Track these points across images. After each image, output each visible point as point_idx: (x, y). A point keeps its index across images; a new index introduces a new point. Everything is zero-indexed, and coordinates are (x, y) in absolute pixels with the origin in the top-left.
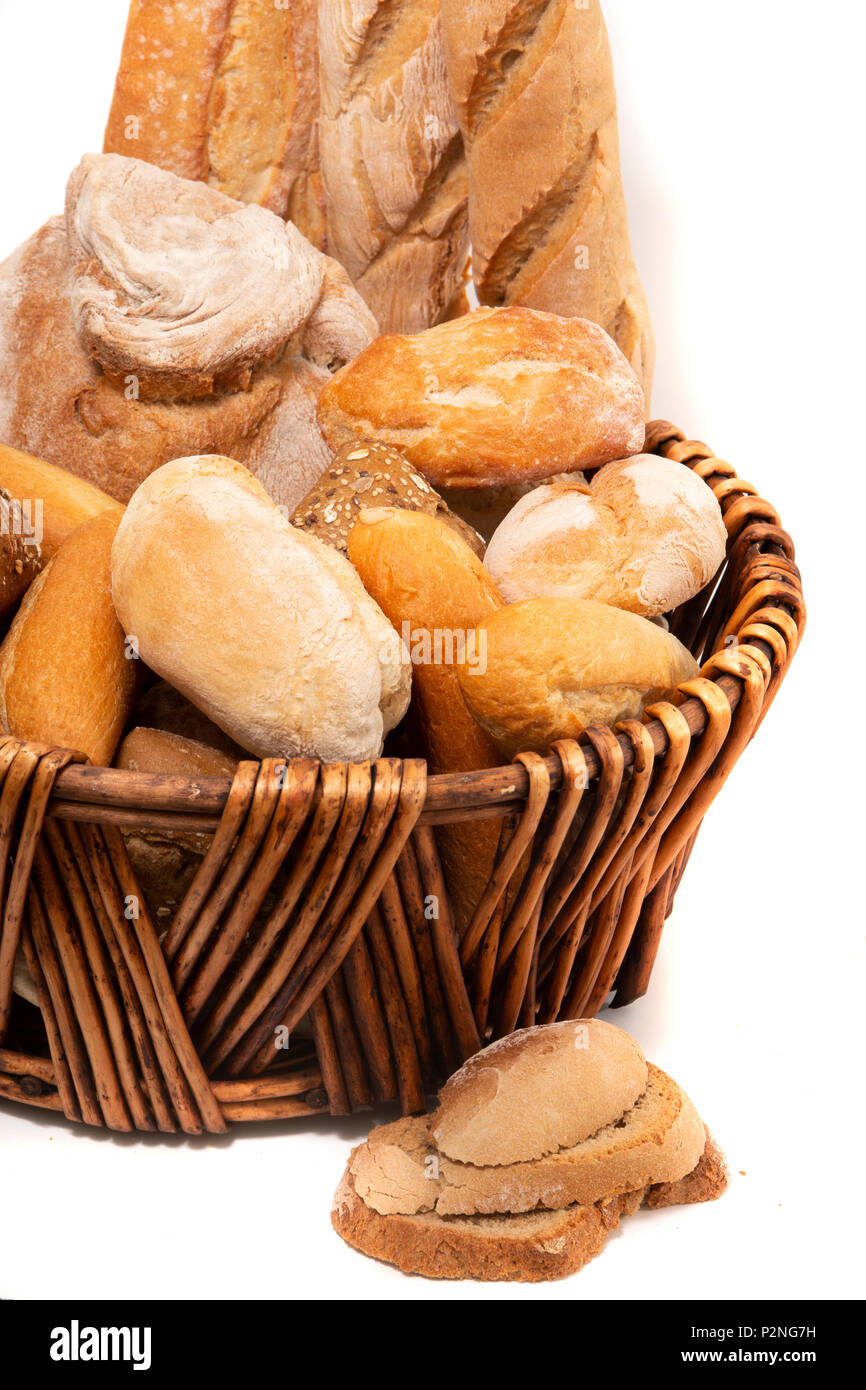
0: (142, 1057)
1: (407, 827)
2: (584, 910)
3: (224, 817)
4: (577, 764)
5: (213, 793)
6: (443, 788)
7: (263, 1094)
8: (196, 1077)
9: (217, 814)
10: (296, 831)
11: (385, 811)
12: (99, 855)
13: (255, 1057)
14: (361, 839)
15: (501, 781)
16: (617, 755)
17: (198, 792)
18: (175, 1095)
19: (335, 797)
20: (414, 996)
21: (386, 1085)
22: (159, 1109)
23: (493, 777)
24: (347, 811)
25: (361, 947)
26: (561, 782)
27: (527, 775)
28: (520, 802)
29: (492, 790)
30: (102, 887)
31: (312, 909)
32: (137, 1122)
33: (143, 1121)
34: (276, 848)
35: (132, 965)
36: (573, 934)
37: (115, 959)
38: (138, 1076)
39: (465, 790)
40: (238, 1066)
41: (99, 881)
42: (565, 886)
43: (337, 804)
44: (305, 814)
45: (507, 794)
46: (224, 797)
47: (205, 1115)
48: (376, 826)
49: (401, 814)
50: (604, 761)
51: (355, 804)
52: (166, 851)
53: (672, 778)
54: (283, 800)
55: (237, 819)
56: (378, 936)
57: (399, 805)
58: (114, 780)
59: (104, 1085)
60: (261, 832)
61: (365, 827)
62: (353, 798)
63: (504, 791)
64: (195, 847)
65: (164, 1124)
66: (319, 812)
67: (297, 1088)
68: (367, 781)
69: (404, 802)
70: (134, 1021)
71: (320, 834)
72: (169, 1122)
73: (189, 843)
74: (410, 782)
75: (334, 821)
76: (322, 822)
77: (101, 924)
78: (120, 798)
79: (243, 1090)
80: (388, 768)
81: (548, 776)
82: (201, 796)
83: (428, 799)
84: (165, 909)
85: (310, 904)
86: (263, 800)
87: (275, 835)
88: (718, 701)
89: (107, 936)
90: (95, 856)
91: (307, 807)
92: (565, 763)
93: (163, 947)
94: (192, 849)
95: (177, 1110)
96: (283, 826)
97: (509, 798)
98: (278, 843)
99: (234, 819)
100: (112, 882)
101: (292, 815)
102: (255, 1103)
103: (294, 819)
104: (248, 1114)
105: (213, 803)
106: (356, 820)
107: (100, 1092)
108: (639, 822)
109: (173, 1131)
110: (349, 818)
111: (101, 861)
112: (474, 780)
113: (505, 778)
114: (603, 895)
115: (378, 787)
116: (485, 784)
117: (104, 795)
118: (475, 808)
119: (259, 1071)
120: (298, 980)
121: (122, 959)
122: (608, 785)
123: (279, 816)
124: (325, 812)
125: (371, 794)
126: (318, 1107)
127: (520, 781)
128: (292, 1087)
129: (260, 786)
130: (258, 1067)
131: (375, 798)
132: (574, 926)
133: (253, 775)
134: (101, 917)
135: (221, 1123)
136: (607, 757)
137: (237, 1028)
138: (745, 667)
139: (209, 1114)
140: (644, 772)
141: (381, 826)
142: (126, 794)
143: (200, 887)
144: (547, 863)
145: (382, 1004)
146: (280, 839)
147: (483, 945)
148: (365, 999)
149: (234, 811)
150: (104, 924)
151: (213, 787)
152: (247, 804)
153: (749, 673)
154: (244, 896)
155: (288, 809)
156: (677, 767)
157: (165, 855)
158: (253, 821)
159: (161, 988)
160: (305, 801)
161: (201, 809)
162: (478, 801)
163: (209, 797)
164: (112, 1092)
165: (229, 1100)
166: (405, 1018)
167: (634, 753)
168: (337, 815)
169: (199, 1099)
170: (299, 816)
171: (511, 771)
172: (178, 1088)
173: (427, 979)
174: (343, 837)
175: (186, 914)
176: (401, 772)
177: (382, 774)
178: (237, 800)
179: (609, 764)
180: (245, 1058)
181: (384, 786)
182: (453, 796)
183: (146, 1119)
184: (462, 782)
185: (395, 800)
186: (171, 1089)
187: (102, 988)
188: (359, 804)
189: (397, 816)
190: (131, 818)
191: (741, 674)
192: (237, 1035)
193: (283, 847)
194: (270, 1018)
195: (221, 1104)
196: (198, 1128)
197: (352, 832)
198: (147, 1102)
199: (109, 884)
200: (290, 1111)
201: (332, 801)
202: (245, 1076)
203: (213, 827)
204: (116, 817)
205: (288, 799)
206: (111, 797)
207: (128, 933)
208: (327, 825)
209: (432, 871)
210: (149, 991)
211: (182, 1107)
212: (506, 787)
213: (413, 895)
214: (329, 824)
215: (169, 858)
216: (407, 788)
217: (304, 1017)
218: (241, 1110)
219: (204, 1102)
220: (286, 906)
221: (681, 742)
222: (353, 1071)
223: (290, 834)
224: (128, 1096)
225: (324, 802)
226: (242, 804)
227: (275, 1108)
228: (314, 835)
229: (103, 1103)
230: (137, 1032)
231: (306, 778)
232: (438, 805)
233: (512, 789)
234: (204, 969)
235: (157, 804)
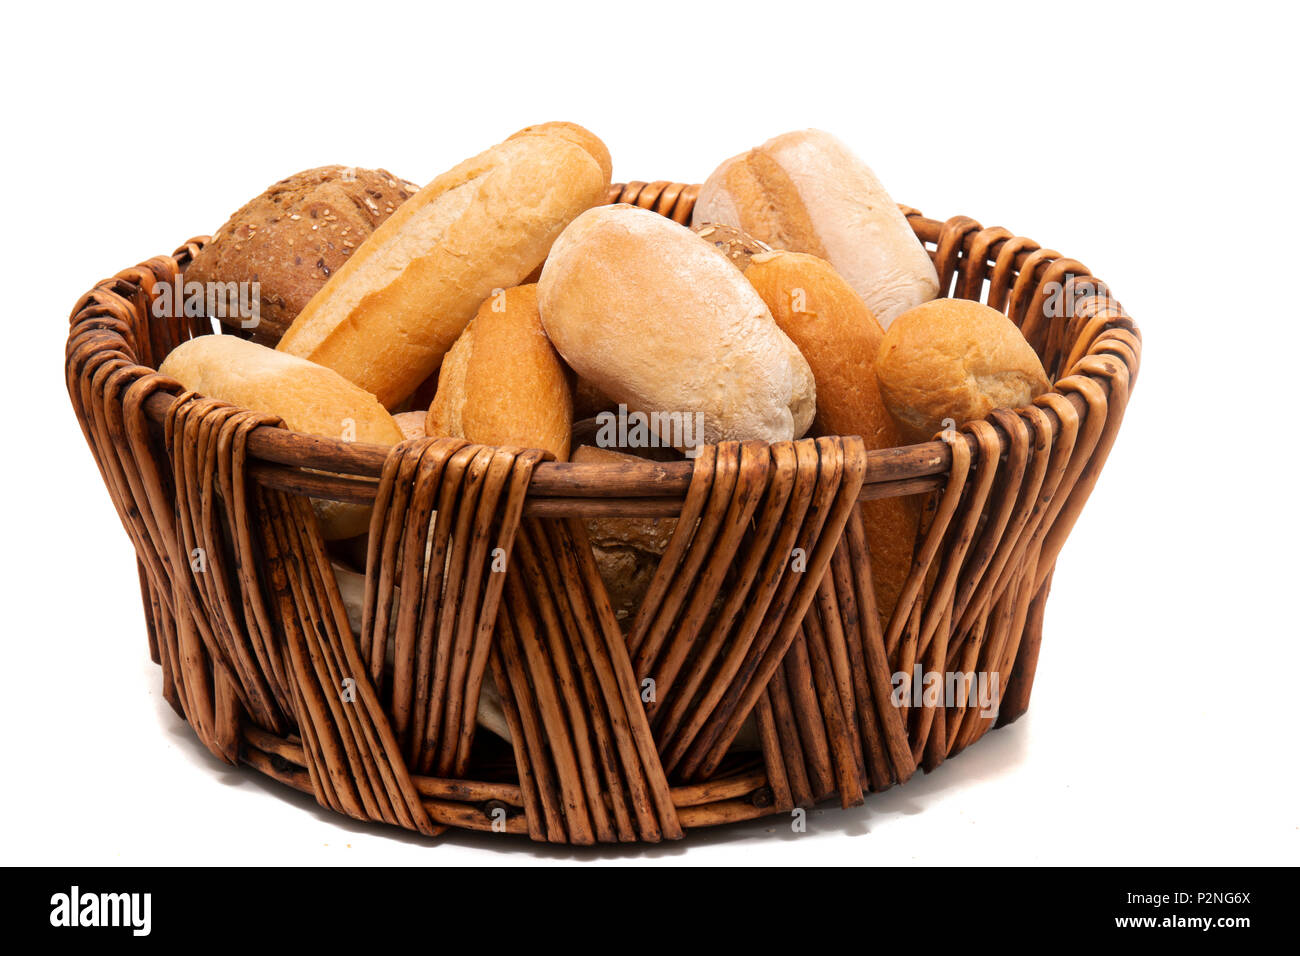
0: (608, 762)
1: (853, 494)
2: (985, 605)
3: (689, 496)
4: (990, 437)
5: (678, 474)
6: (879, 460)
7: (714, 796)
8: (658, 776)
9: (681, 495)
10: (756, 503)
11: (833, 481)
12: (567, 554)
13: (705, 759)
14: (812, 510)
15: (927, 455)
16: (1023, 432)
17: (664, 474)
18: (637, 797)
19: (789, 469)
20: (847, 688)
21: (826, 778)
22: (622, 815)
23: (921, 450)
24: (800, 481)
25: (801, 636)
26: (979, 454)
27: (949, 447)
28: (943, 476)
29: (921, 461)
30: (570, 586)
31: (768, 585)
32: (600, 832)
33: (606, 831)
34: (738, 522)
35: (599, 663)
36: (977, 629)
37: (581, 661)
38: (604, 787)
39: (899, 461)
40: (690, 770)
41: (567, 581)
42: (977, 570)
43: (790, 475)
44: (764, 485)
45: (934, 465)
46: (689, 477)
47: (664, 817)
48: (826, 495)
49: (847, 483)
50: (1013, 436)
51: (807, 474)
52: (621, 554)
53: (1065, 460)
54: (743, 473)
55: (702, 497)
56: (815, 627)
57: (845, 476)
58: (586, 471)
59: (571, 793)
60: (724, 508)
61: (816, 498)
62: (804, 469)
63: (931, 462)
64: (648, 546)
65: (627, 834)
66: (775, 484)
67: (744, 788)
68: (814, 454)
69: (849, 470)
70: (598, 724)
71: (777, 505)
72: (630, 828)
73: (643, 542)
74: (852, 453)
75: (789, 491)
76: (779, 493)
77: (567, 626)
78: (593, 487)
79: (696, 795)
80: (831, 443)
81: (968, 450)
82: (667, 477)
83: (869, 470)
84: (623, 612)
85: (767, 581)
86: (725, 475)
87: (737, 507)
88: (1094, 391)
89: (574, 638)
90: (565, 557)
91: (765, 479)
92: (979, 437)
93: (627, 642)
94: (646, 549)
95: (639, 813)
96: (744, 499)
97: (936, 470)
98: (740, 516)
99: (699, 496)
100: (580, 583)
101: (752, 488)
102: (706, 806)
103: (754, 490)
104: (701, 819)
105: (678, 483)
106: (807, 490)
107: (567, 801)
108: (1036, 510)
109: (633, 839)
110: (802, 488)
111: (569, 560)
112: (905, 453)
113: (931, 451)
114: (1000, 592)
115: (825, 460)
116: (915, 455)
117: (577, 486)
118: (904, 481)
119: (707, 774)
120: (752, 668)
121: (589, 660)
122: (1016, 459)
123: (740, 489)
124: (781, 484)
125: (819, 465)
126: (762, 806)
127: (943, 453)
128: (739, 789)
129: (721, 465)
130: (708, 770)
131: (823, 468)
132: (977, 622)
133: (712, 455)
134: (568, 619)
135: (678, 826)
136: (1014, 433)
137: (693, 724)
138: (1110, 367)
139: (668, 815)
140: (1045, 449)
141: (831, 494)
142: (598, 483)
143: (666, 571)
144: (965, 541)
145: (819, 696)
146: (742, 511)
147: (905, 636)
148: (808, 692)
149: (699, 487)
150: (570, 627)
151: (677, 469)
152: (710, 480)
153: (1115, 371)
154: (707, 576)
155: (748, 482)
156: (1069, 449)
157: (620, 559)
158: (717, 495)
159: (626, 682)
160: (763, 473)
161: (668, 491)
162: (908, 473)
163: (674, 478)
164: (578, 800)
165: (683, 804)
166: (840, 710)
167: (1035, 429)
168: (791, 486)
169: (659, 800)
170: (758, 489)
171: (935, 446)
172: (640, 788)
173: (857, 671)
174: (797, 508)
175: (651, 602)
176: (842, 446)
177: (827, 448)
178: (700, 478)
179: (1017, 438)
180: (696, 760)
181: (830, 457)
182: (889, 467)
183: (609, 827)
184: (895, 454)
185: (840, 469)
186: (633, 791)
187: (570, 693)
188: (810, 474)
189: (842, 487)
190: (601, 508)
191: (1108, 373)
192: (693, 731)
193: (744, 521)
194: (722, 712)
195: (678, 809)
196: (657, 832)
197: (805, 501)
198: (611, 814)
199: (576, 582)
200: (739, 814)
201: (785, 473)
202: (696, 780)
203: (678, 509)
204: (587, 508)
205: (748, 473)
206: (584, 487)
207: (594, 632)
208: (782, 496)
209: (863, 553)
210: (614, 689)
211: (644, 809)
212: (933, 459)
213: (846, 581)
214: (784, 495)
215: (624, 561)
216: (849, 462)
217: (749, 715)
218: (693, 814)
219: (664, 803)
221: (1072, 424)
222: (798, 768)
223: (751, 506)
224: (593, 804)
225: (779, 473)
226: (706, 481)
227: (723, 810)
228: (771, 507)
229: (570, 813)
230: (602, 736)
231: (761, 453)
232: (877, 477)
233: (937, 460)
234: (666, 661)
235: (627, 490)
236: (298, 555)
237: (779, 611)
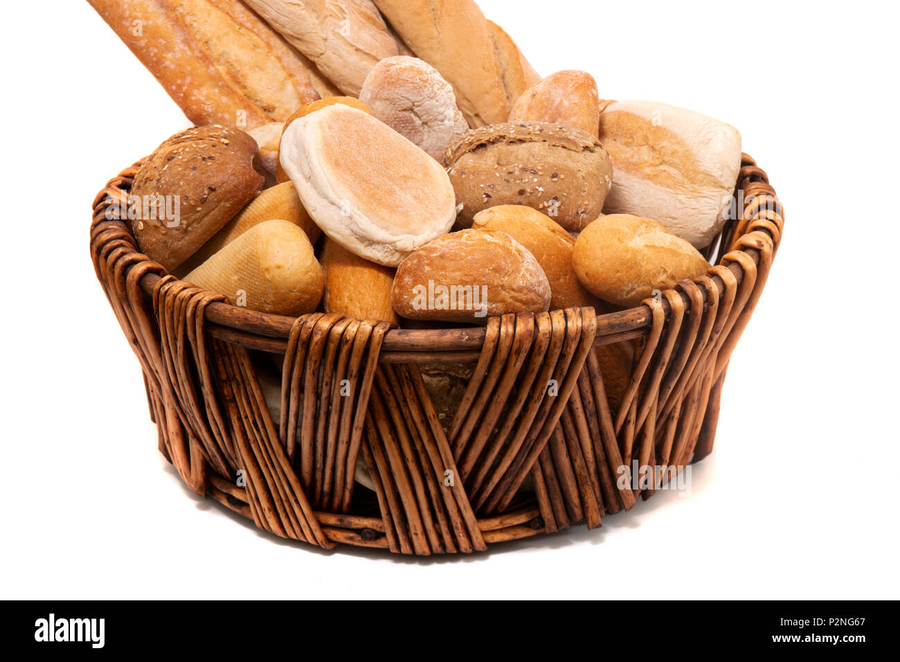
0: (437, 506)
1: (588, 346)
2: (680, 397)
3: (483, 351)
4: (677, 301)
5: (476, 337)
6: (605, 322)
7: (506, 524)
8: (469, 515)
9: (479, 349)
10: (526, 354)
11: (575, 338)
12: (407, 383)
13: (500, 502)
14: (562, 356)
15: (636, 316)
16: (699, 295)
17: (467, 337)
18: (457, 528)
19: (546, 332)
20: (590, 455)
21: (577, 511)
22: (447, 538)
23: (632, 313)
24: (553, 341)
25: (560, 427)
26: (670, 312)
27: (650, 311)
28: (648, 328)
29: (632, 321)
30: (410, 404)
31: (535, 402)
32: (434, 548)
33: (438, 547)
34: (515, 366)
35: (430, 449)
36: (674, 412)
37: (419, 447)
38: (435, 520)
39: (617, 322)
40: (490, 508)
41: (408, 399)
42: (672, 380)
43: (548, 336)
44: (531, 343)
45: (641, 323)
46: (483, 338)
47: (474, 539)
48: (571, 347)
49: (584, 339)
50: (692, 298)
51: (558, 335)
52: (441, 378)
53: (728, 309)
54: (517, 336)
55: (491, 351)
56: (568, 420)
57: (583, 333)
58: (418, 336)
59: (415, 527)
60: (506, 357)
61: (564, 348)
62: (556, 332)
63: (639, 321)
64: (458, 373)
65: (451, 548)
66: (538, 342)
67: (525, 518)
68: (563, 321)
69: (585, 331)
70: (431, 485)
71: (539, 354)
72: (453, 546)
73: (454, 371)
74: (587, 319)
75: (547, 346)
76: (540, 347)
77: (409, 426)
78: (422, 346)
79: (494, 523)
80: (574, 313)
81: (663, 311)
82: (469, 339)
83: (598, 329)
84: (442, 414)
85: (535, 399)
86: (506, 337)
87: (514, 357)
88: (748, 262)
89: (414, 434)
90: (406, 385)
91: (531, 339)
92: (670, 302)
93: (447, 436)
94: (457, 375)
95: (458, 537)
96: (518, 352)
97: (642, 325)
98: (516, 362)
99: (489, 350)
100: (416, 401)
101: (523, 344)
102: (501, 530)
103: (525, 346)
104: (498, 538)
105: (476, 342)
106: (559, 344)
107: (412, 531)
108: (711, 339)
109: (455, 552)
110: (555, 343)
111: (409, 387)
112: (622, 316)
113: (639, 314)
114: (689, 388)
115: (570, 324)
116: (629, 318)
117: (412, 345)
118: (623, 333)
119: (501, 510)
120: (527, 449)
121: (423, 447)
122: (695, 314)
123: (516, 346)
124: (541, 341)
125: (566, 328)
126: (538, 528)
127: (647, 315)
128: (522, 519)
129: (503, 330)
130: (502, 508)
131: (569, 331)
132: (675, 407)
133: (498, 324)
134: (409, 422)
135: (483, 544)
136: (694, 297)
137: (491, 483)
138: (759, 242)
139: (477, 538)
140: (714, 305)
141: (574, 346)
142: (425, 343)
143: (470, 394)
144: (663, 365)
145: (572, 461)
146: (517, 359)
147: (627, 422)
148: (564, 460)
149: (489, 345)
150: (411, 427)
151: (475, 333)
152: (496, 341)
153: (763, 246)
154: (496, 397)
155: (520, 341)
156: (731, 302)
157: (440, 381)
158: (501, 350)
159: (447, 460)
160: (530, 335)
161: (470, 347)
162: (624, 328)
163: (474, 339)
164: (419, 530)
165: (487, 530)
166: (585, 468)
167: (707, 294)
168: (548, 343)
169: (471, 529)
170: (527, 345)
171: (642, 310)
172: (458, 522)
173: (596, 444)
174: (552, 356)
175: (462, 413)
176: (581, 314)
177: (571, 317)
178: (491, 339)
179: (695, 301)
180: (494, 503)
181: (573, 323)
182: (611, 326)
183: (440, 546)
184: (615, 318)
185: (579, 330)
186: (454, 525)
187: (412, 466)
188: (560, 335)
189: (581, 340)
190: (428, 358)
191: (758, 247)
192: (491, 487)
193: (519, 365)
194: (510, 475)
195: (483, 532)
196: (470, 548)
197: (557, 351)
198: (440, 536)
199: (414, 401)
200: (522, 534)
201: (545, 334)
202: (495, 514)
203: (476, 357)
204: (419, 358)
205: (520, 336)
206: (417, 346)
207: (426, 430)
208: (543, 348)
209: (598, 375)
210: (440, 464)
211: (461, 535)
212: (641, 319)
213: (587, 392)
214: (544, 348)
215: (443, 383)
216: (586, 324)
217: (528, 474)
218: (493, 535)
219: (474, 530)
220: (520, 402)
221: (732, 286)
222: (559, 506)
223: (523, 356)
224: (429, 532)
225: (540, 335)
226: (494, 341)
227: (513, 532)
228: (536, 355)
229: (414, 538)
230: (433, 492)
231: (529, 322)
232: (604, 332)
233: (643, 319)
234: (472, 447)
235: (444, 347)
236: (239, 379)
237: (543, 415)
